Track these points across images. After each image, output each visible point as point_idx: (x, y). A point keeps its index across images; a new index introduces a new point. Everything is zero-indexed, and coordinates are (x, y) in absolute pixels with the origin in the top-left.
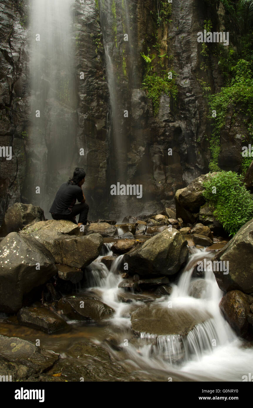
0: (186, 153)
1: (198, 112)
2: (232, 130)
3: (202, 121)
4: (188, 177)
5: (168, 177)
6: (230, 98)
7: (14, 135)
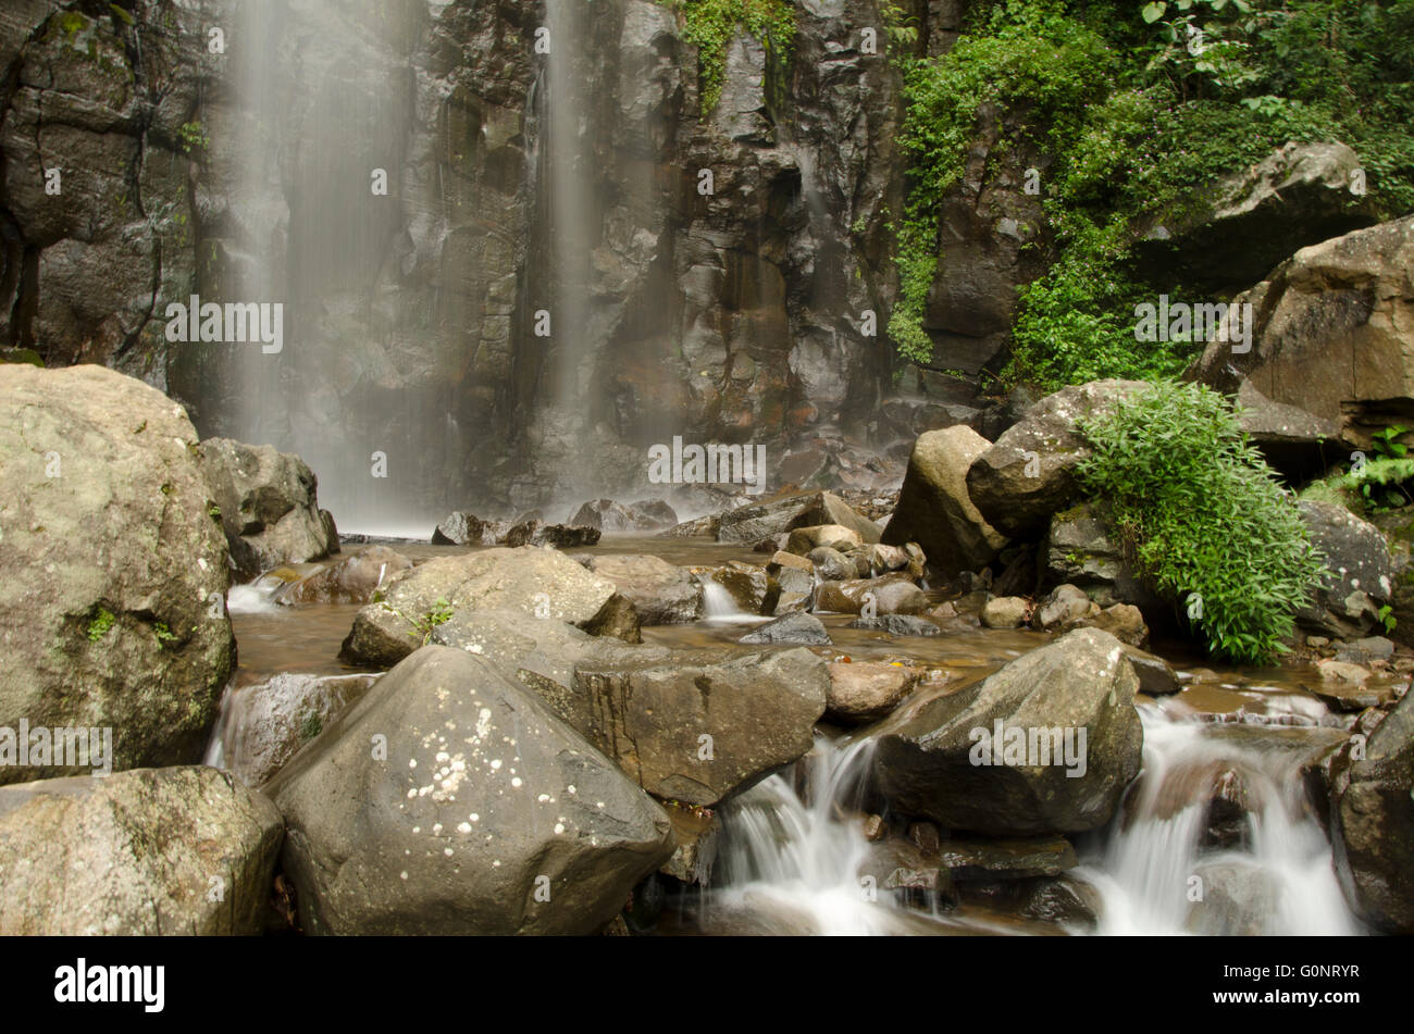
0: (810, 269)
1: (863, 121)
2: (985, 199)
3: (877, 156)
4: (812, 361)
5: (734, 355)
6: (990, 78)
7: (145, 135)
